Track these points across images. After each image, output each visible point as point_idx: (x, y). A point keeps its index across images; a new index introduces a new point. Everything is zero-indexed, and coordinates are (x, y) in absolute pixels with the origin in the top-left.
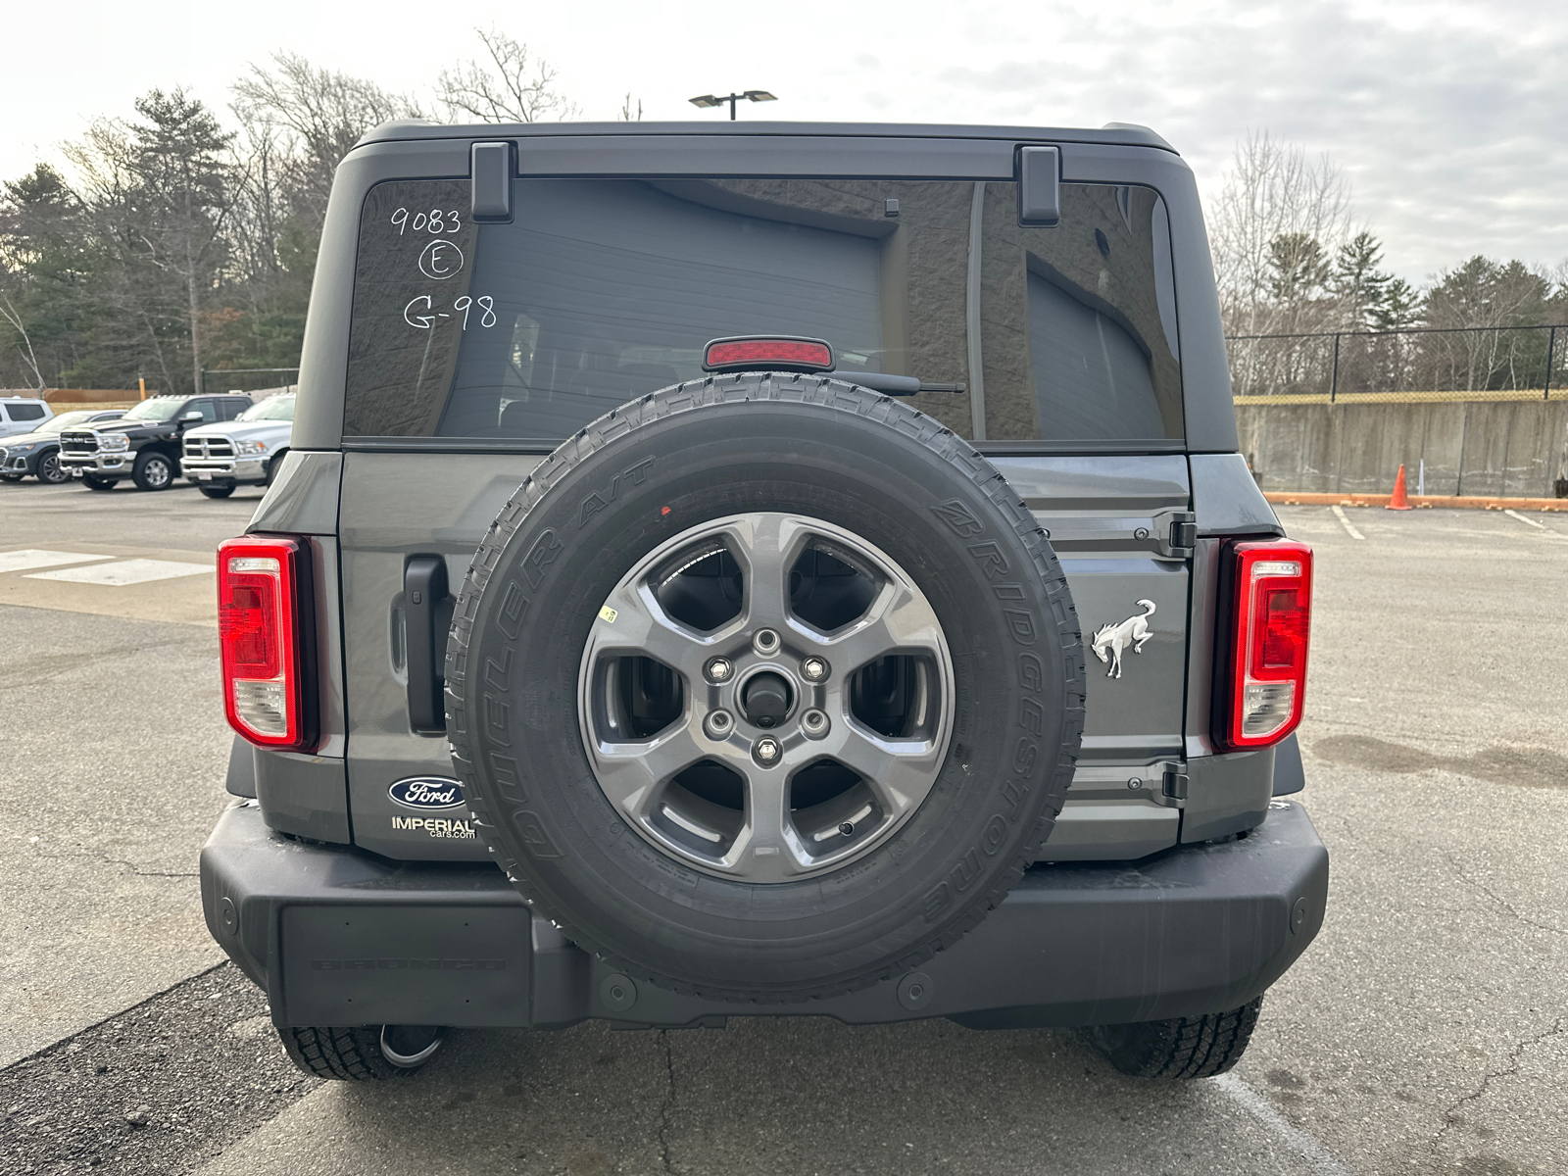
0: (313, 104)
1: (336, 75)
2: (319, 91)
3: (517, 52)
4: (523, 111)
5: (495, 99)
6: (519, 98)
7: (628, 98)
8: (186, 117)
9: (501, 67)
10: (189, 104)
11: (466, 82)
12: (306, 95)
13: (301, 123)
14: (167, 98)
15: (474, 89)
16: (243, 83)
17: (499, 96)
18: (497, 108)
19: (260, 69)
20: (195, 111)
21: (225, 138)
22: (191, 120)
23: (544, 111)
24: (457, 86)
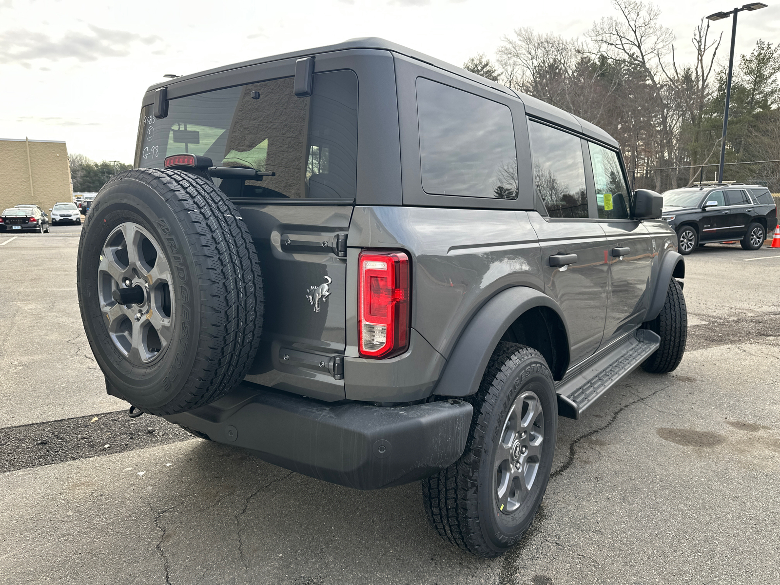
0: (533, 52)
1: (546, 37)
2: (536, 46)
3: (636, 8)
4: (637, 39)
5: (622, 35)
6: (635, 32)
7: (702, 21)
8: (483, 68)
9: (626, 17)
10: (484, 62)
11: (606, 29)
12: (530, 49)
13: (526, 63)
14: (476, 62)
15: (611, 32)
16: (503, 49)
17: (624, 33)
18: (622, 39)
19: (511, 40)
20: (486, 65)
21: (499, 75)
22: (485, 70)
23: (649, 37)
24: (601, 32)
